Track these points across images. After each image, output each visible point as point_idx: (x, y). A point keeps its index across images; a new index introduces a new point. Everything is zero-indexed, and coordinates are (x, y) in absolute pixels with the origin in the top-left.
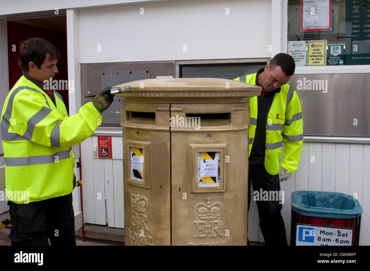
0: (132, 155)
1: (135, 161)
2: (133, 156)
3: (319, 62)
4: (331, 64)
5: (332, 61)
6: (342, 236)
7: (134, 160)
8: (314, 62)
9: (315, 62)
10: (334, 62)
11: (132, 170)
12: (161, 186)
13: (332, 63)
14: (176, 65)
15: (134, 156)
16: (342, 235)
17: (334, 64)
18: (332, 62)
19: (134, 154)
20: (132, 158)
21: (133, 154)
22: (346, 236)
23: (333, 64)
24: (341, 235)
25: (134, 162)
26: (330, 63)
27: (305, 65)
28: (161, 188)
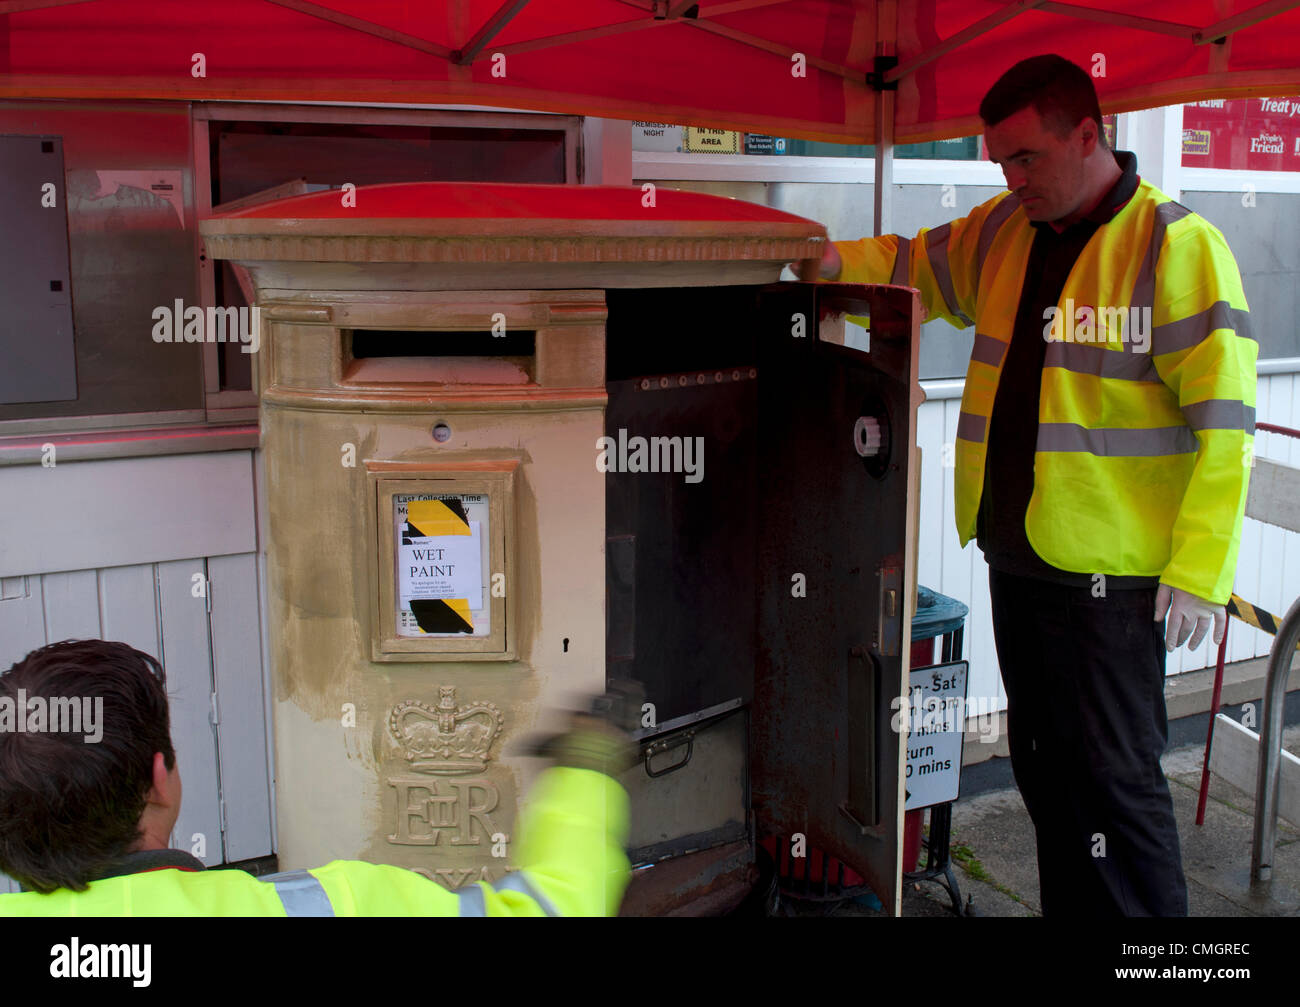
0: (401, 538)
1: (419, 564)
2: (407, 542)
3: (719, 142)
4: (753, 150)
5: (758, 140)
6: (944, 688)
7: (418, 555)
8: (703, 142)
9: (709, 141)
10: (761, 144)
11: (407, 607)
12: (566, 642)
13: (755, 147)
14: (197, 125)
15: (413, 539)
16: (942, 684)
17: (763, 150)
18: (753, 144)
19: (413, 532)
20: (406, 552)
21: (405, 534)
22: (953, 687)
23: (757, 149)
24: (939, 685)
25: (413, 570)
26: (751, 146)
27: (679, 150)
28: (566, 650)
